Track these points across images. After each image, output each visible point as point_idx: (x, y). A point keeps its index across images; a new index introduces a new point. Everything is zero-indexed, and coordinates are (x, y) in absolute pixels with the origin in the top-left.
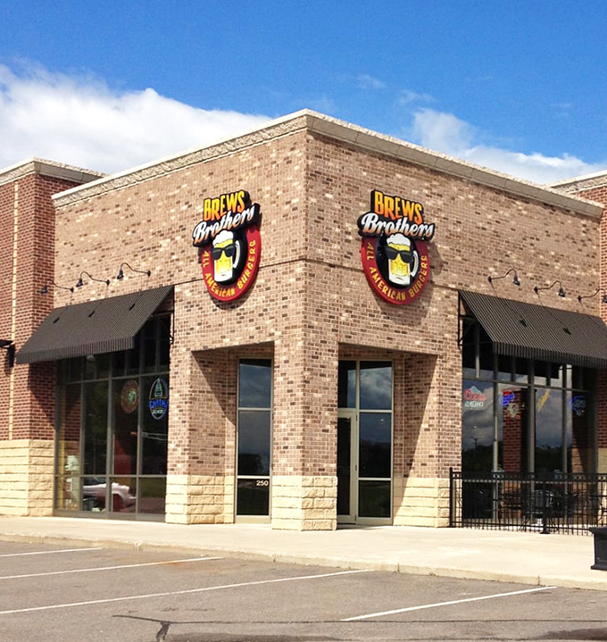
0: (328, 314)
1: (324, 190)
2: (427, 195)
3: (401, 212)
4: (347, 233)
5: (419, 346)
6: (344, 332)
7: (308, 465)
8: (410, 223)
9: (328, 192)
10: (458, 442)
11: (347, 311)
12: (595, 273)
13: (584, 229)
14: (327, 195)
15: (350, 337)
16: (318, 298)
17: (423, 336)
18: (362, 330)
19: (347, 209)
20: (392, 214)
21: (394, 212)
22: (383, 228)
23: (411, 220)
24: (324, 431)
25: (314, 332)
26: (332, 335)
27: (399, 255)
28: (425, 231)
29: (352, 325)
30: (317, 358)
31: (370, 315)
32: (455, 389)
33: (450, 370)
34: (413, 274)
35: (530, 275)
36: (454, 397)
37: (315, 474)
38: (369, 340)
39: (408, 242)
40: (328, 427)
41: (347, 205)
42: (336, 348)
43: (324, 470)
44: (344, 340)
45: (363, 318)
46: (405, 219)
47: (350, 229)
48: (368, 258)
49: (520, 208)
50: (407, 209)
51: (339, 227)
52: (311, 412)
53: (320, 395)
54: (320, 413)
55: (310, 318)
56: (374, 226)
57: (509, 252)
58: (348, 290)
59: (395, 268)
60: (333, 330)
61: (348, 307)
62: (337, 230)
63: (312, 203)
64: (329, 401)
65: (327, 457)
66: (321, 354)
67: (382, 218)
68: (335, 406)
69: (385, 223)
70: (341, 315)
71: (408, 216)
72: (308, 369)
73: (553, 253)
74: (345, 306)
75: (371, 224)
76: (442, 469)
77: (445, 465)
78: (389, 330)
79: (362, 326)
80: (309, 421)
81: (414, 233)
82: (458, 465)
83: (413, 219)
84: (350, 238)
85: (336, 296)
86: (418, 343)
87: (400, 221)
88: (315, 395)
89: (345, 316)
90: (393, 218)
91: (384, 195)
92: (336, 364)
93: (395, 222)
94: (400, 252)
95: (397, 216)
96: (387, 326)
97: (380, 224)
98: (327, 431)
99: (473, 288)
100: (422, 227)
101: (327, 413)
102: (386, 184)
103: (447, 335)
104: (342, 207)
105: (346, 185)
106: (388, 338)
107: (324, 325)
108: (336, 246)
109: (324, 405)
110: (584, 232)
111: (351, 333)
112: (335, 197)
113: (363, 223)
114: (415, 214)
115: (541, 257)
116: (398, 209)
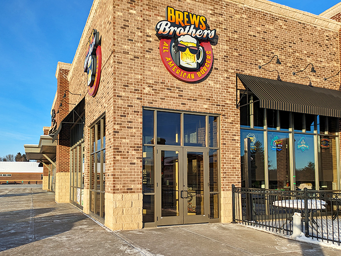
0: (133, 88)
1: (128, 8)
2: (211, 14)
3: (189, 22)
4: (147, 36)
5: (206, 109)
6: (147, 100)
7: (118, 187)
8: (197, 29)
9: (132, 9)
10: (238, 168)
11: (149, 86)
12: (336, 65)
13: (327, 38)
14: (131, 11)
15: (152, 103)
16: (125, 78)
17: (210, 102)
18: (161, 99)
19: (148, 20)
20: (182, 23)
21: (183, 21)
22: (175, 31)
23: (197, 26)
24: (131, 164)
25: (121, 99)
26: (138, 101)
27: (188, 49)
28: (208, 34)
29: (153, 95)
30: (125, 116)
31: (167, 89)
32: (235, 135)
33: (231, 123)
34: (199, 61)
35: (289, 65)
36: (235, 140)
37: (124, 192)
38: (168, 105)
39: (195, 41)
40: (135, 161)
41: (148, 18)
42: (141, 110)
43: (132, 189)
44: (147, 105)
45: (163, 91)
46: (193, 26)
47: (150, 34)
48: (164, 51)
49: (281, 24)
50: (194, 20)
51: (141, 32)
52: (121, 152)
53: (127, 141)
54: (128, 152)
55: (119, 91)
56: (167, 30)
57: (274, 51)
58: (150, 73)
59: (185, 57)
60: (138, 99)
61: (150, 84)
62: (140, 34)
63: (119, 16)
64: (135, 144)
65: (134, 181)
66: (128, 114)
67: (173, 24)
68: (140, 147)
69: (176, 28)
70: (144, 88)
71: (195, 24)
72: (118, 124)
73: (305, 52)
74: (147, 83)
75: (165, 28)
76: (226, 185)
77: (228, 183)
78: (183, 99)
79: (161, 95)
80: (118, 158)
81: (200, 35)
82: (239, 182)
83: (199, 26)
84: (151, 39)
85: (140, 76)
86: (206, 106)
87: (188, 27)
88: (124, 140)
89: (147, 90)
90: (183, 25)
91: (175, 10)
92: (141, 120)
93: (184, 28)
94: (189, 47)
95: (186, 24)
96: (182, 96)
97: (172, 29)
98: (134, 164)
99: (247, 72)
100: (206, 32)
101: (134, 152)
102: (178, 6)
103: (228, 102)
104: (144, 19)
105: (147, 5)
106: (182, 104)
107: (130, 95)
108: (139, 45)
109: (131, 147)
110: (327, 40)
111: (153, 100)
112: (137, 13)
113: (158, 27)
114: (200, 23)
115: (297, 54)
116: (186, 19)
